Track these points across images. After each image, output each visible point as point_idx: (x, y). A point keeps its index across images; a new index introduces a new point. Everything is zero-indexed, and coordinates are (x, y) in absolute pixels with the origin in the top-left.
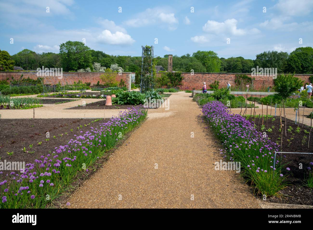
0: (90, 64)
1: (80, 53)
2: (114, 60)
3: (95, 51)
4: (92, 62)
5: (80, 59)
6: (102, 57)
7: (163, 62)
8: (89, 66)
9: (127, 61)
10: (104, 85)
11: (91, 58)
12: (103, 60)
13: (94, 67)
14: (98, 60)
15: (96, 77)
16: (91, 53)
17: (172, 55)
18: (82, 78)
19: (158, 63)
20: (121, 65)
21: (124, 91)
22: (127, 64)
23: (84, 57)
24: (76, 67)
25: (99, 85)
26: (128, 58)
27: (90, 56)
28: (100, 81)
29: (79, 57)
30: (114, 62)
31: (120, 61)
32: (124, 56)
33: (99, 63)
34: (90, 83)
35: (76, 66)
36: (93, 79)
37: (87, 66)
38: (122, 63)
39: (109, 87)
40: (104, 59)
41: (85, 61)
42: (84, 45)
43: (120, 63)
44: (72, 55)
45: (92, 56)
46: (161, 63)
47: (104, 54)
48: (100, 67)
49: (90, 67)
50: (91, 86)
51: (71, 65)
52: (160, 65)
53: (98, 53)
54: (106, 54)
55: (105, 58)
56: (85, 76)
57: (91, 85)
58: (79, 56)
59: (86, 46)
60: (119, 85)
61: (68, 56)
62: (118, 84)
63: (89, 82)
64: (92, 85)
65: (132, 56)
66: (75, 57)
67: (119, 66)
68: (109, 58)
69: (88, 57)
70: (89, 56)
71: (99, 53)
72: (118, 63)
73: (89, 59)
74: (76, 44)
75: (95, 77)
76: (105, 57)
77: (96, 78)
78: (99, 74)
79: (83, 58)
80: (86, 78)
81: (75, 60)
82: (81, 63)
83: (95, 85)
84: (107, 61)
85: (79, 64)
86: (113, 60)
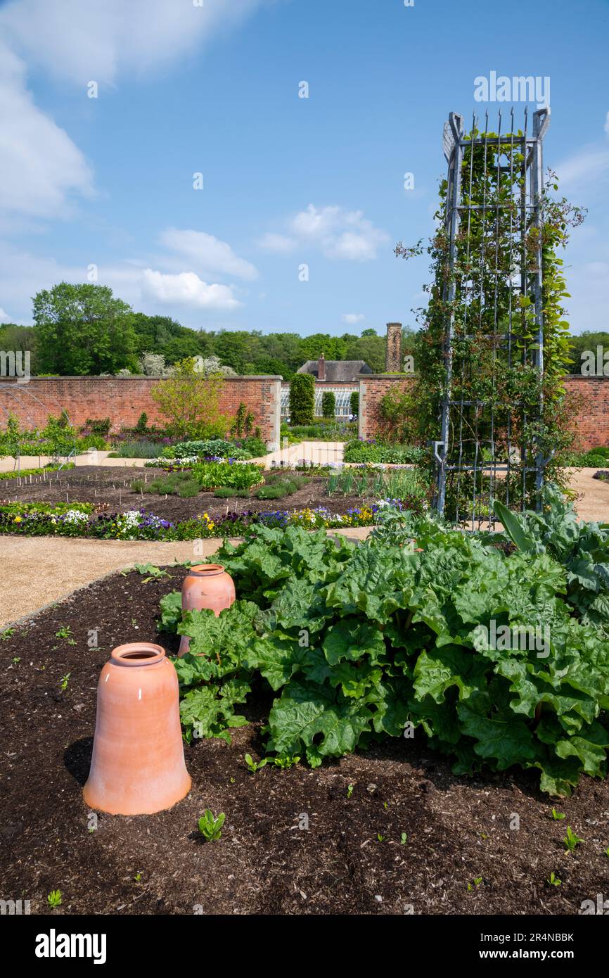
0: (131, 358)
1: (97, 321)
2: (207, 343)
3: (146, 317)
4: (138, 351)
5: (99, 342)
6: (170, 335)
7: (364, 351)
8: (128, 364)
9: (248, 347)
10: (165, 430)
11: (133, 339)
12: (171, 344)
13: (142, 367)
14: (155, 347)
15: (132, 399)
16: (134, 321)
17: (400, 325)
18: (77, 402)
19: (348, 351)
20: (229, 360)
21: (254, 456)
22: (250, 358)
23: (112, 335)
24: (85, 367)
25: (147, 431)
26: (252, 339)
27: (131, 331)
28: (148, 415)
29: (96, 334)
30: (206, 351)
31: (228, 349)
32: (239, 332)
33: (159, 354)
34: (108, 420)
35: (84, 364)
36: (122, 404)
37: (121, 365)
38: (232, 354)
39: (185, 440)
40: (176, 342)
41: (112, 350)
42: (112, 297)
43: (227, 353)
44: (73, 328)
45: (139, 331)
46: (360, 354)
47: (176, 325)
48: (161, 366)
49: (130, 366)
50: (112, 436)
51: (70, 360)
52: (355, 358)
53: (158, 321)
54: (182, 326)
55: (179, 339)
56: (89, 393)
57: (111, 430)
58: (96, 331)
59: (118, 301)
60: (232, 431)
61: (60, 333)
62: (228, 427)
63: (103, 418)
64: (115, 429)
65: (265, 333)
66: (80, 335)
67: (224, 364)
68: (191, 340)
69: (124, 336)
70: (126, 332)
71: (160, 323)
72: (220, 356)
73: (125, 343)
74: (86, 292)
75: (127, 396)
76: (179, 337)
77: (131, 402)
78: (146, 382)
79: (106, 337)
80: (93, 402)
81: (82, 344)
82: (100, 354)
83: (128, 431)
84: (184, 347)
85: (96, 357)
86: (202, 344)
